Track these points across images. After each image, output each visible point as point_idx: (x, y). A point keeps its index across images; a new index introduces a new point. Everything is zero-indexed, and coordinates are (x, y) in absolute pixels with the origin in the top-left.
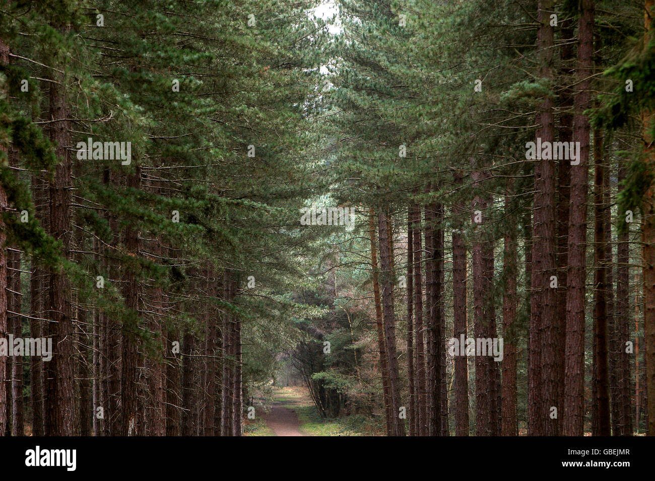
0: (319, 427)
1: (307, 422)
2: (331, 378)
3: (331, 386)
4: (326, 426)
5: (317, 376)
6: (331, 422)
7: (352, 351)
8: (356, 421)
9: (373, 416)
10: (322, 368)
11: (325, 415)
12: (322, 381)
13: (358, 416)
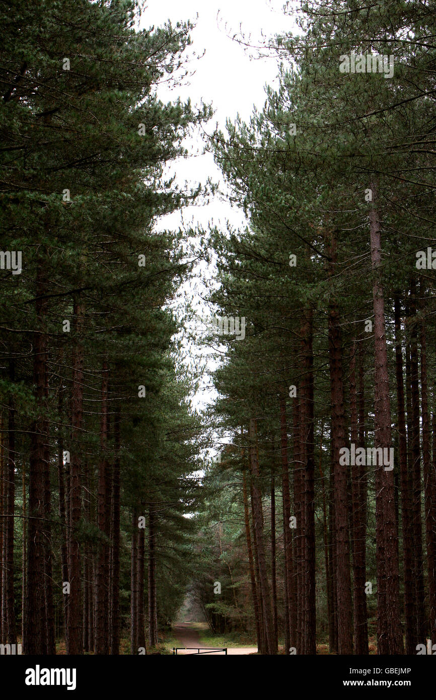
0: (211, 640)
1: (204, 637)
2: (218, 607)
3: (218, 613)
4: (216, 639)
5: (209, 606)
6: (219, 636)
7: (231, 589)
8: (235, 636)
9: (246, 631)
10: (213, 601)
11: (215, 632)
12: (213, 609)
13: (236, 632)
